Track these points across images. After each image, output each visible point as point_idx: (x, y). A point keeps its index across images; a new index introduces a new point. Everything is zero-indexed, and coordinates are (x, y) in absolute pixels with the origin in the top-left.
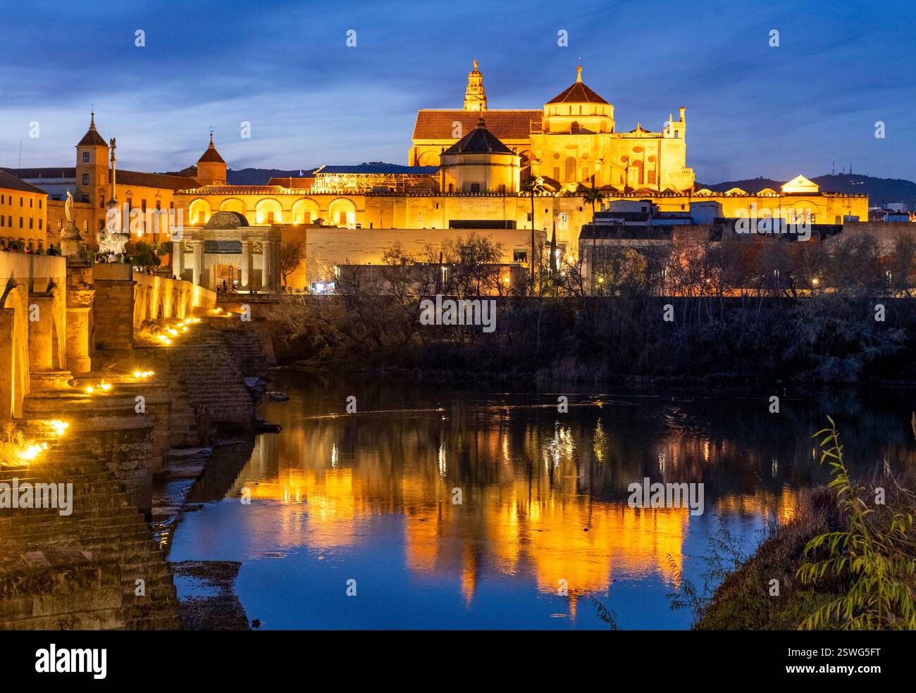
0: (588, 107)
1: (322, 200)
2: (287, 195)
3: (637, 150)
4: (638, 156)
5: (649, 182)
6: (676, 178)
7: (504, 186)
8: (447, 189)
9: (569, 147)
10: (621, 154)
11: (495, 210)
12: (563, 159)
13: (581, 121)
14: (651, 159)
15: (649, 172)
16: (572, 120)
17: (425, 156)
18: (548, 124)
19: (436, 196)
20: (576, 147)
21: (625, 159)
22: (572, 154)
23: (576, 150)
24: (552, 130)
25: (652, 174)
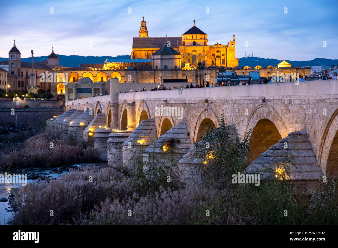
0: (199, 36)
1: (108, 72)
2: (95, 71)
3: (218, 51)
4: (218, 54)
5: (222, 64)
6: (233, 62)
7: (176, 66)
8: (155, 68)
9: (193, 51)
10: (212, 53)
11: (173, 75)
12: (191, 56)
13: (196, 41)
14: (223, 55)
15: (222, 60)
16: (193, 41)
17: (137, 55)
18: (184, 42)
19: (151, 71)
20: (196, 51)
21: (213, 55)
22: (194, 53)
23: (196, 52)
24: (186, 44)
25: (223, 61)
